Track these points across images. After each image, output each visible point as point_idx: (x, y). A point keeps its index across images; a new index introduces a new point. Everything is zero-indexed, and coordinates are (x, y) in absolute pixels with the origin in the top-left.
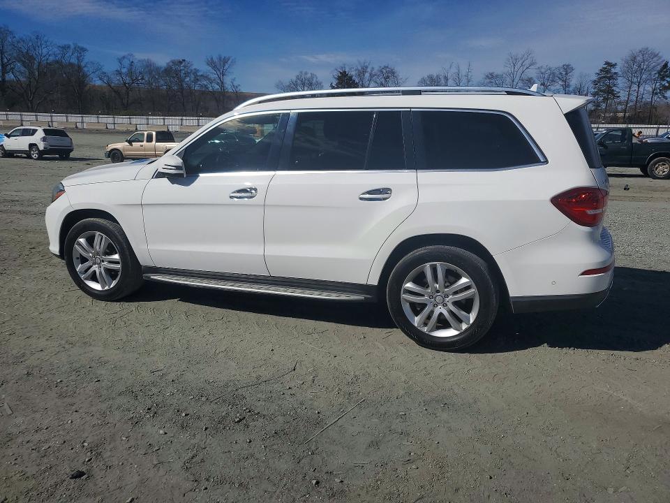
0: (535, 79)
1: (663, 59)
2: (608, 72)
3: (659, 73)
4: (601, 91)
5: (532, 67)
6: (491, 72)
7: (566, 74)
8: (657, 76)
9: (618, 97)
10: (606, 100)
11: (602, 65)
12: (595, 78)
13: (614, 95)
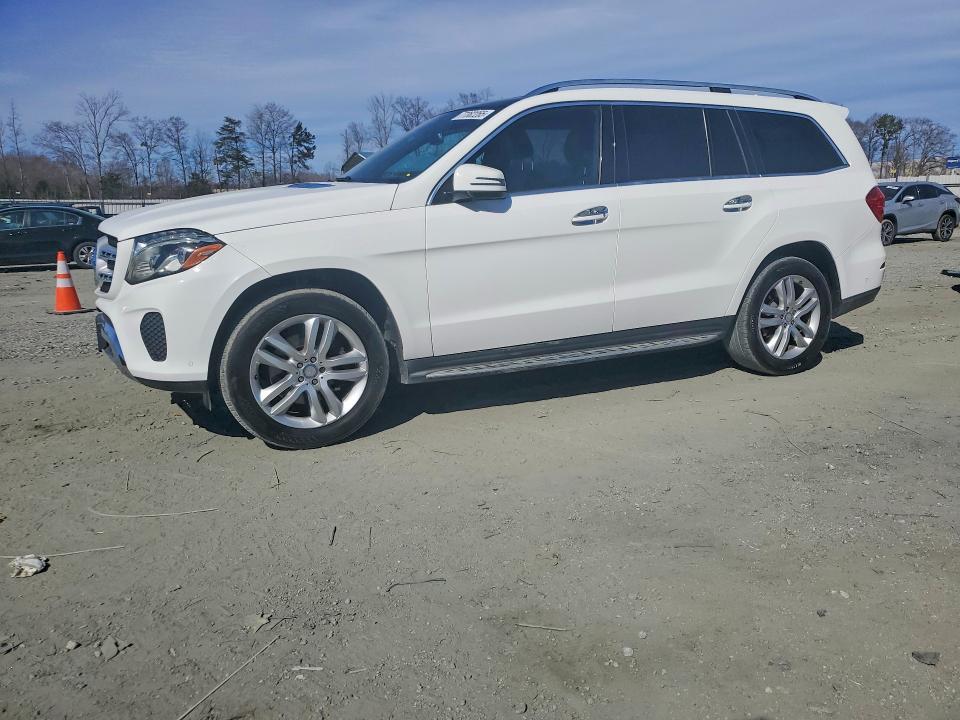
0: (130, 135)
1: (294, 119)
2: (232, 131)
3: (294, 136)
4: (229, 156)
5: (123, 117)
6: (56, 120)
7: (177, 131)
8: (292, 139)
9: (252, 165)
10: (237, 168)
11: (222, 123)
12: (216, 138)
13: (246, 162)
